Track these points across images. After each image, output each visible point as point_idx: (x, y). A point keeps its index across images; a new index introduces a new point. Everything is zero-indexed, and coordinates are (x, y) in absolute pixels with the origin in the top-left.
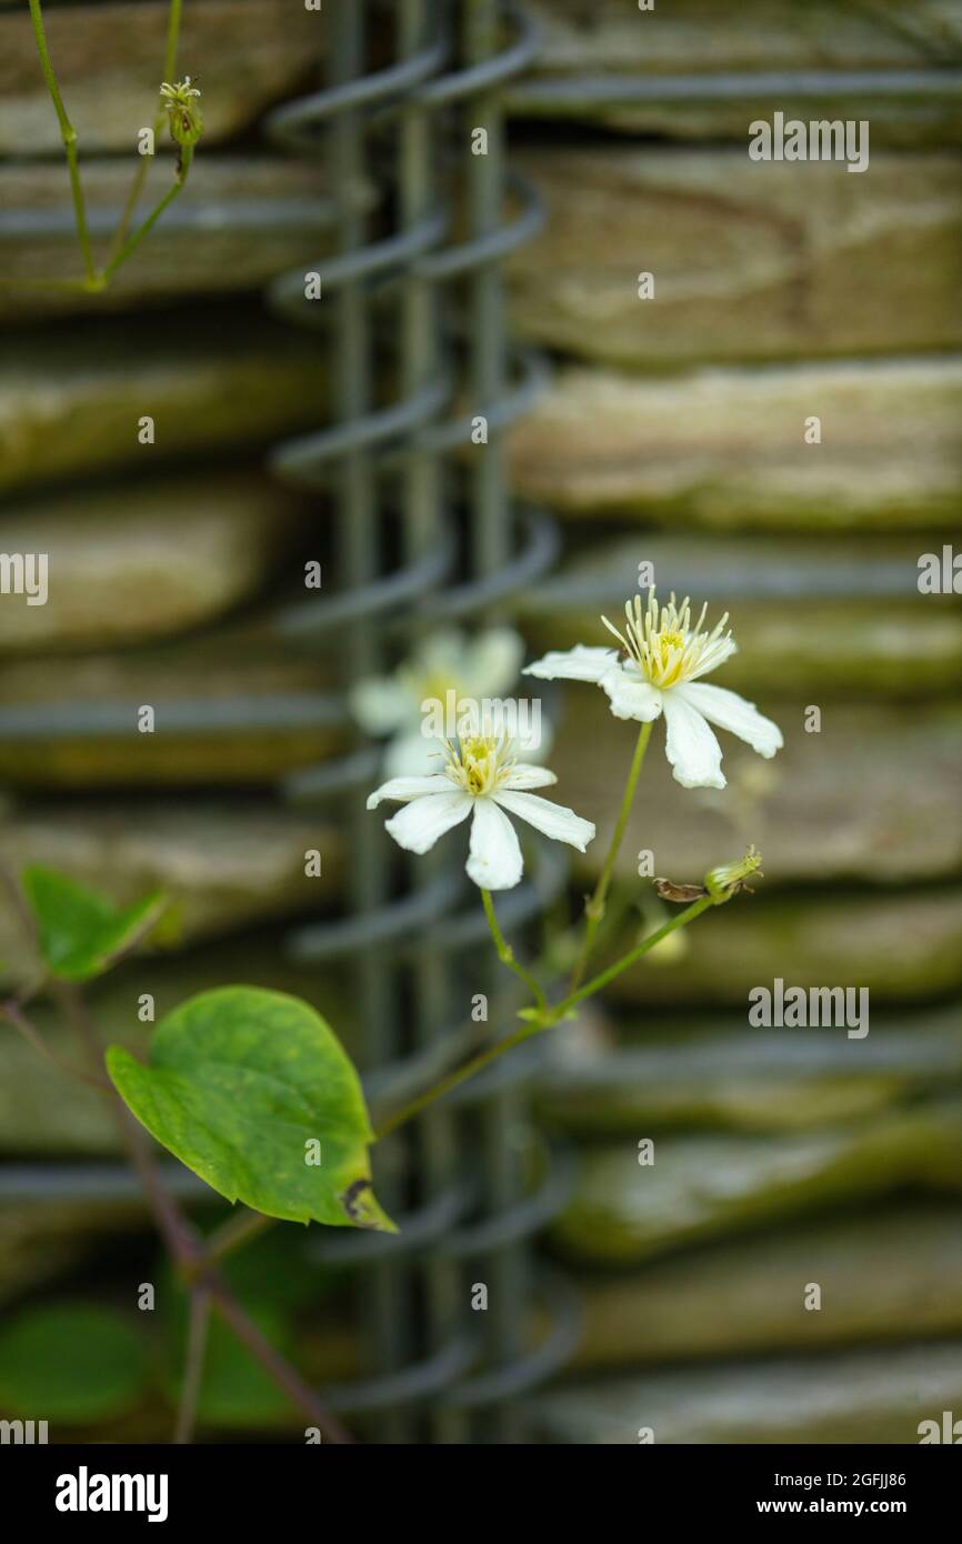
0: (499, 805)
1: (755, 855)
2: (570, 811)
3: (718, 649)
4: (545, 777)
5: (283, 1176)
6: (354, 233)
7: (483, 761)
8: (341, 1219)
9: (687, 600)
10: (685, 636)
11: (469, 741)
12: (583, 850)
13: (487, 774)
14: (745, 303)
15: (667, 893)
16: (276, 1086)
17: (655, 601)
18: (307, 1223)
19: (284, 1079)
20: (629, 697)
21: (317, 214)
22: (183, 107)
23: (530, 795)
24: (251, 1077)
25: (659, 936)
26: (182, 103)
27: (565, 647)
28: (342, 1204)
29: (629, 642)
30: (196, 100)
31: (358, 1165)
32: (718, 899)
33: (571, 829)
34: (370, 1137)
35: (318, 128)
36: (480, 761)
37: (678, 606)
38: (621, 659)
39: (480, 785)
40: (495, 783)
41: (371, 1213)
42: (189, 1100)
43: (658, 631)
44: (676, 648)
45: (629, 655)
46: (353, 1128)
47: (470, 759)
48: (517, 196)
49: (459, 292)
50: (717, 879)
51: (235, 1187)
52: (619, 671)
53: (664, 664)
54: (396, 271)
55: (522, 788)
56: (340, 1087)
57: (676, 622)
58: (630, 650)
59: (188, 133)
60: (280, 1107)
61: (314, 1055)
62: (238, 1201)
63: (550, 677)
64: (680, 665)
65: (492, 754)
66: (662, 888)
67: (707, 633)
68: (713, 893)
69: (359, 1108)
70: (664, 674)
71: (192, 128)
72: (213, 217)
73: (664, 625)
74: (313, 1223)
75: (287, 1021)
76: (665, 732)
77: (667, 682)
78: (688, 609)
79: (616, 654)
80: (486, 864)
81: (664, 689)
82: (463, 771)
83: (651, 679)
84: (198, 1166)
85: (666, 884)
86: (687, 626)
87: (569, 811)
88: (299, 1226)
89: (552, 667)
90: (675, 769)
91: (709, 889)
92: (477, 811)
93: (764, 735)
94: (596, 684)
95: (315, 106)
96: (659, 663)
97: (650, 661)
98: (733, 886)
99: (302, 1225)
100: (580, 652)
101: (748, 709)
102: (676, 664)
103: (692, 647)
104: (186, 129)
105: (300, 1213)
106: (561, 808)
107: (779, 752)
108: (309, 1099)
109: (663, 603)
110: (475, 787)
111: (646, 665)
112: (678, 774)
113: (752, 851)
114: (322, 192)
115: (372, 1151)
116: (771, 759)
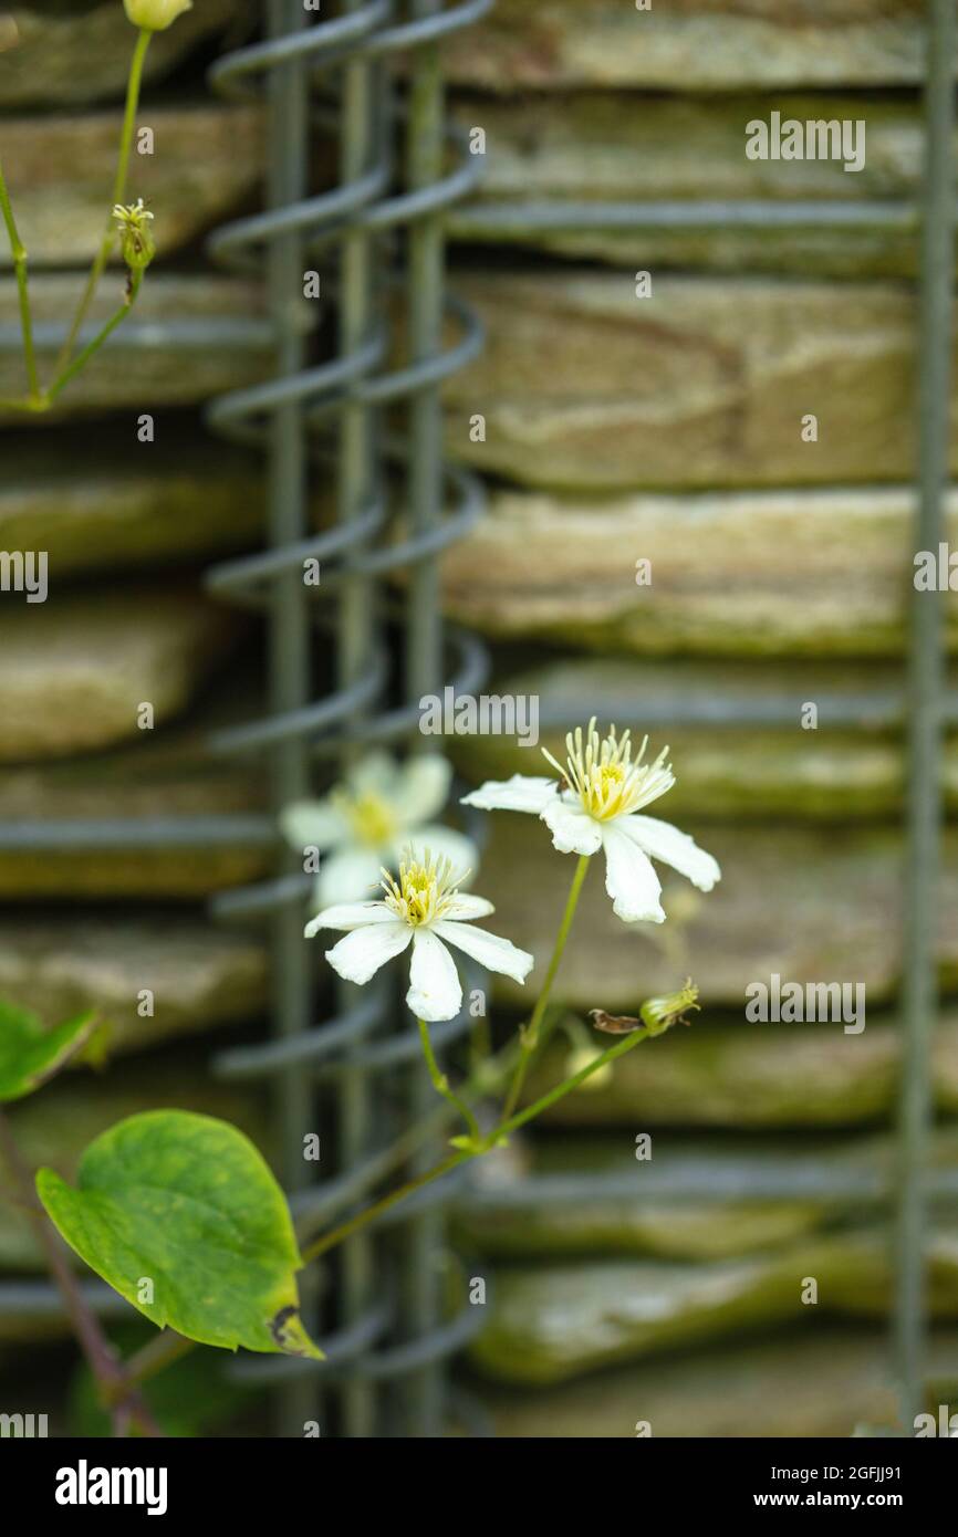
0: (437, 936)
1: (691, 988)
2: (508, 941)
3: (658, 781)
4: (482, 907)
5: (211, 1301)
6: (293, 354)
7: (423, 893)
8: (267, 1346)
9: (627, 733)
10: (626, 767)
11: (410, 871)
12: (522, 982)
13: (427, 905)
14: (681, 430)
15: (603, 1025)
16: (205, 1211)
17: (596, 734)
18: (235, 1349)
19: (213, 1203)
20: (571, 831)
21: (257, 334)
22: (136, 229)
23: (470, 926)
24: (180, 1201)
25: (592, 1068)
26: (135, 225)
27: (503, 776)
28: (269, 1331)
29: (569, 774)
30: (148, 223)
31: (286, 1292)
32: (654, 1031)
33: (510, 961)
34: (298, 1263)
35: (259, 248)
36: (420, 892)
37: (618, 738)
38: (559, 790)
39: (419, 916)
40: (435, 914)
41: (299, 1342)
42: (117, 1223)
43: (599, 764)
44: (617, 781)
45: (568, 787)
46: (282, 1254)
47: (410, 890)
48: (457, 320)
49: (397, 415)
50: (653, 1012)
51: (164, 1311)
52: (559, 803)
53: (605, 797)
54: (334, 393)
55: (460, 918)
56: (269, 1212)
57: (617, 755)
58: (570, 783)
59: (139, 256)
60: (209, 1232)
61: (243, 1181)
62: (167, 1327)
63: (489, 808)
64: (620, 798)
65: (433, 886)
66: (598, 1020)
67: (647, 767)
68: (649, 1026)
69: (288, 1234)
70: (604, 808)
71: (144, 250)
72: (151, 335)
73: (605, 758)
74: (241, 1349)
75: (216, 1145)
76: (605, 865)
77: (606, 816)
78: (629, 743)
79: (555, 785)
80: (426, 996)
81: (603, 821)
82: (404, 902)
83: (591, 811)
84: (127, 1290)
85: (602, 1016)
86: (627, 758)
87: (507, 943)
88: (226, 1352)
89: (489, 796)
90: (615, 903)
91: (646, 1021)
92: (416, 942)
93: (702, 868)
94: (537, 816)
95: (258, 227)
96: (600, 796)
97: (590, 793)
98: (670, 1018)
99: (231, 1351)
100: (518, 781)
101: (686, 841)
102: (616, 797)
103: (632, 779)
104: (137, 251)
105: (228, 1339)
106: (500, 939)
107: (717, 885)
108: (239, 1224)
109: (603, 736)
110: (415, 918)
111: (586, 797)
112: (618, 908)
113: (689, 983)
114: (260, 312)
115: (299, 1275)
116: (708, 893)
